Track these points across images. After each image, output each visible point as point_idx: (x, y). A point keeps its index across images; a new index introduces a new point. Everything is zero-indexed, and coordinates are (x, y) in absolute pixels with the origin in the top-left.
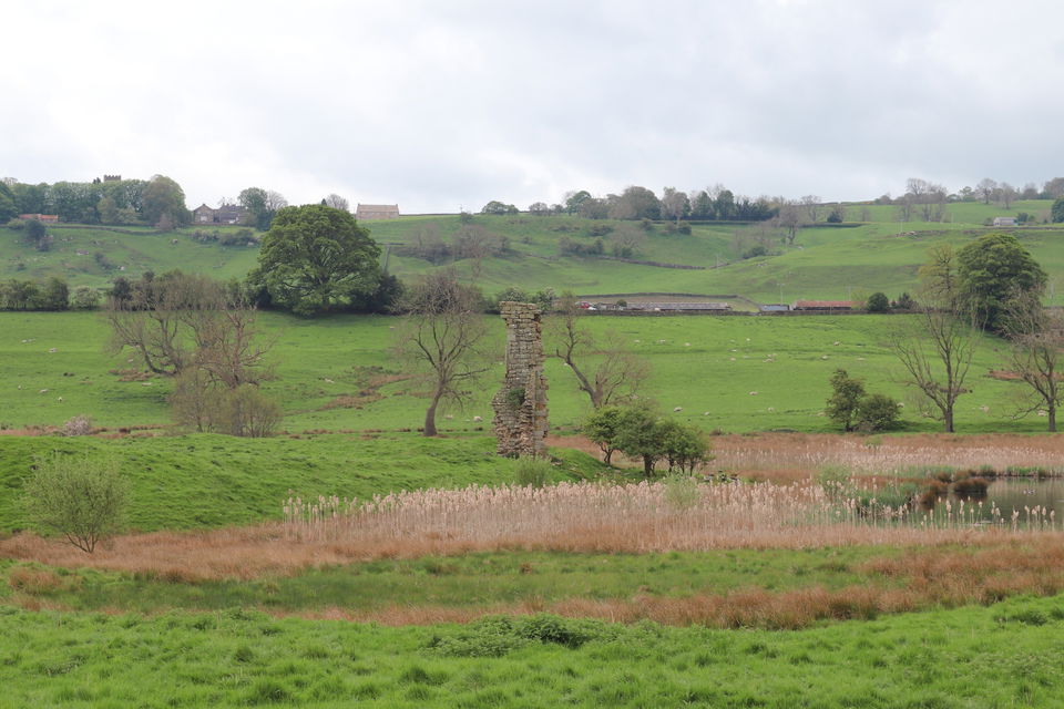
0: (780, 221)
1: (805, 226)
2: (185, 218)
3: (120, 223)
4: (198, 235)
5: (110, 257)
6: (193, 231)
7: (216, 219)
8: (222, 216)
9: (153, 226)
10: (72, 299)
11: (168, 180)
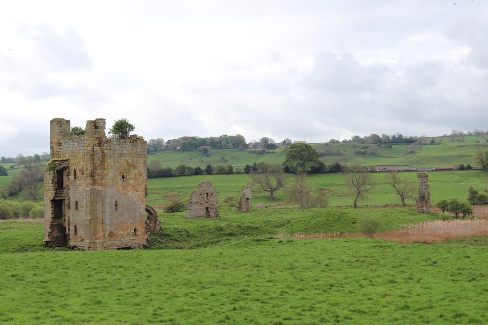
0: (418, 143)
1: (425, 144)
2: (246, 146)
3: (227, 148)
4: (250, 151)
5: (226, 158)
6: (249, 150)
7: (254, 146)
8: (256, 145)
9: (237, 149)
10: (234, 171)
11: (240, 135)
